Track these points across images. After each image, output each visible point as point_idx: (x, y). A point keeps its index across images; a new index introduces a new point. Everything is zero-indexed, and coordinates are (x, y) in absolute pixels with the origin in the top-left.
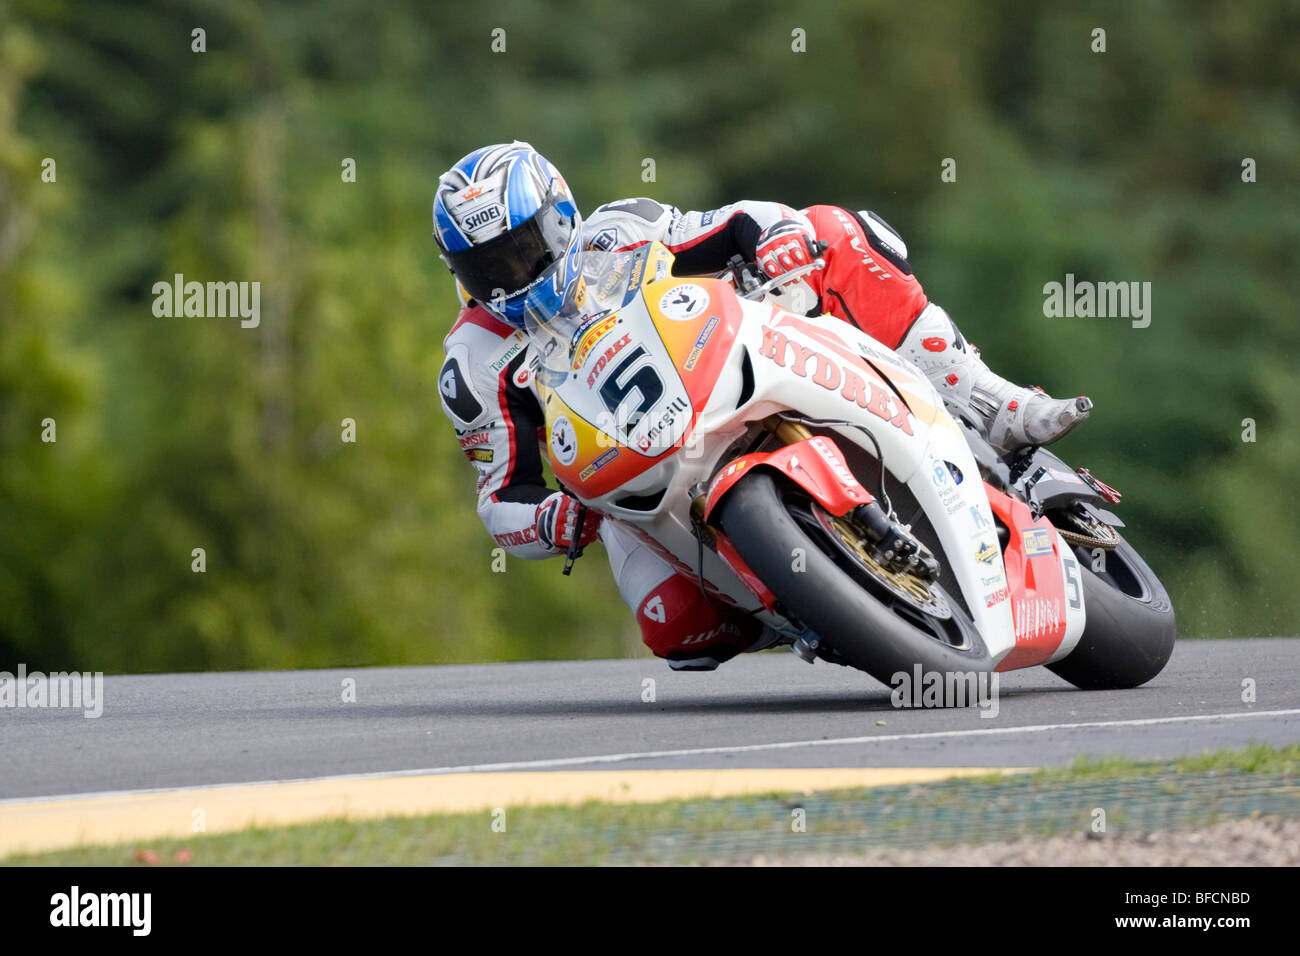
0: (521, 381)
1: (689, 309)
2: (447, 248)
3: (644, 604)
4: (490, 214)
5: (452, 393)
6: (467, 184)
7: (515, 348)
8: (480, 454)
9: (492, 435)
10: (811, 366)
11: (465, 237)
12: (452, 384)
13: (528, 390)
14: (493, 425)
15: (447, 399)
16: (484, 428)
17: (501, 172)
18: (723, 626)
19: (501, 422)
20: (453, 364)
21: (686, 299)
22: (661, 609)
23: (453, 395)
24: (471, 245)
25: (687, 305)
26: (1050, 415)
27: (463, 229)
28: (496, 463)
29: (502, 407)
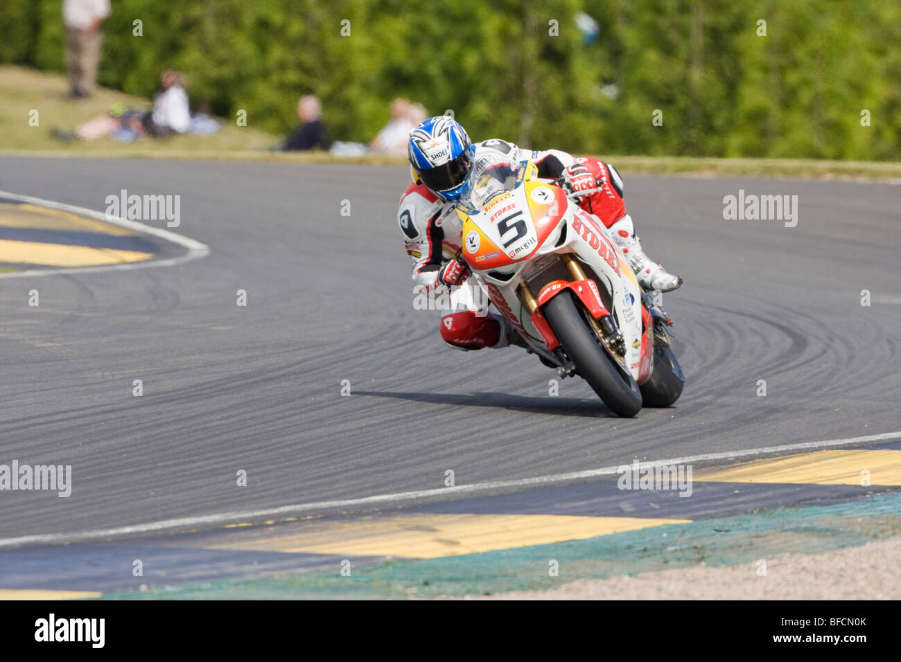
0: (439, 224)
1: (545, 199)
2: (419, 167)
3: (445, 317)
4: (442, 154)
5: (406, 226)
6: (430, 139)
7: (437, 208)
8: (413, 253)
9: (421, 246)
10: (589, 236)
11: (431, 164)
12: (406, 221)
13: (441, 228)
14: (422, 242)
15: (403, 228)
16: (418, 242)
17: (446, 134)
18: (475, 339)
19: (426, 241)
20: (407, 212)
21: (544, 194)
22: (451, 323)
23: (406, 227)
24: (433, 167)
25: (544, 197)
26: (665, 281)
27: (429, 160)
28: (422, 258)
29: (428, 234)
